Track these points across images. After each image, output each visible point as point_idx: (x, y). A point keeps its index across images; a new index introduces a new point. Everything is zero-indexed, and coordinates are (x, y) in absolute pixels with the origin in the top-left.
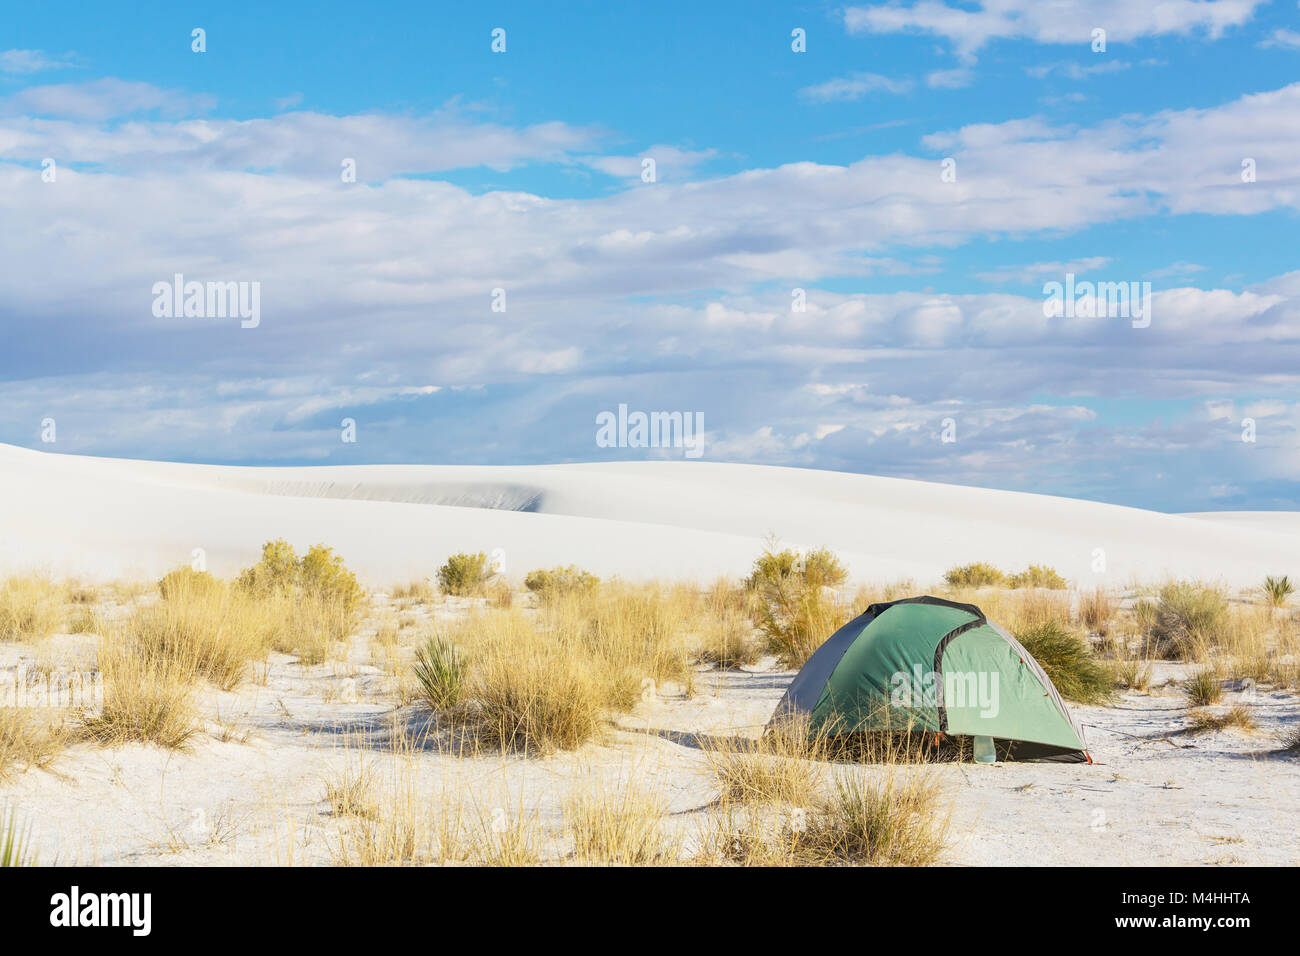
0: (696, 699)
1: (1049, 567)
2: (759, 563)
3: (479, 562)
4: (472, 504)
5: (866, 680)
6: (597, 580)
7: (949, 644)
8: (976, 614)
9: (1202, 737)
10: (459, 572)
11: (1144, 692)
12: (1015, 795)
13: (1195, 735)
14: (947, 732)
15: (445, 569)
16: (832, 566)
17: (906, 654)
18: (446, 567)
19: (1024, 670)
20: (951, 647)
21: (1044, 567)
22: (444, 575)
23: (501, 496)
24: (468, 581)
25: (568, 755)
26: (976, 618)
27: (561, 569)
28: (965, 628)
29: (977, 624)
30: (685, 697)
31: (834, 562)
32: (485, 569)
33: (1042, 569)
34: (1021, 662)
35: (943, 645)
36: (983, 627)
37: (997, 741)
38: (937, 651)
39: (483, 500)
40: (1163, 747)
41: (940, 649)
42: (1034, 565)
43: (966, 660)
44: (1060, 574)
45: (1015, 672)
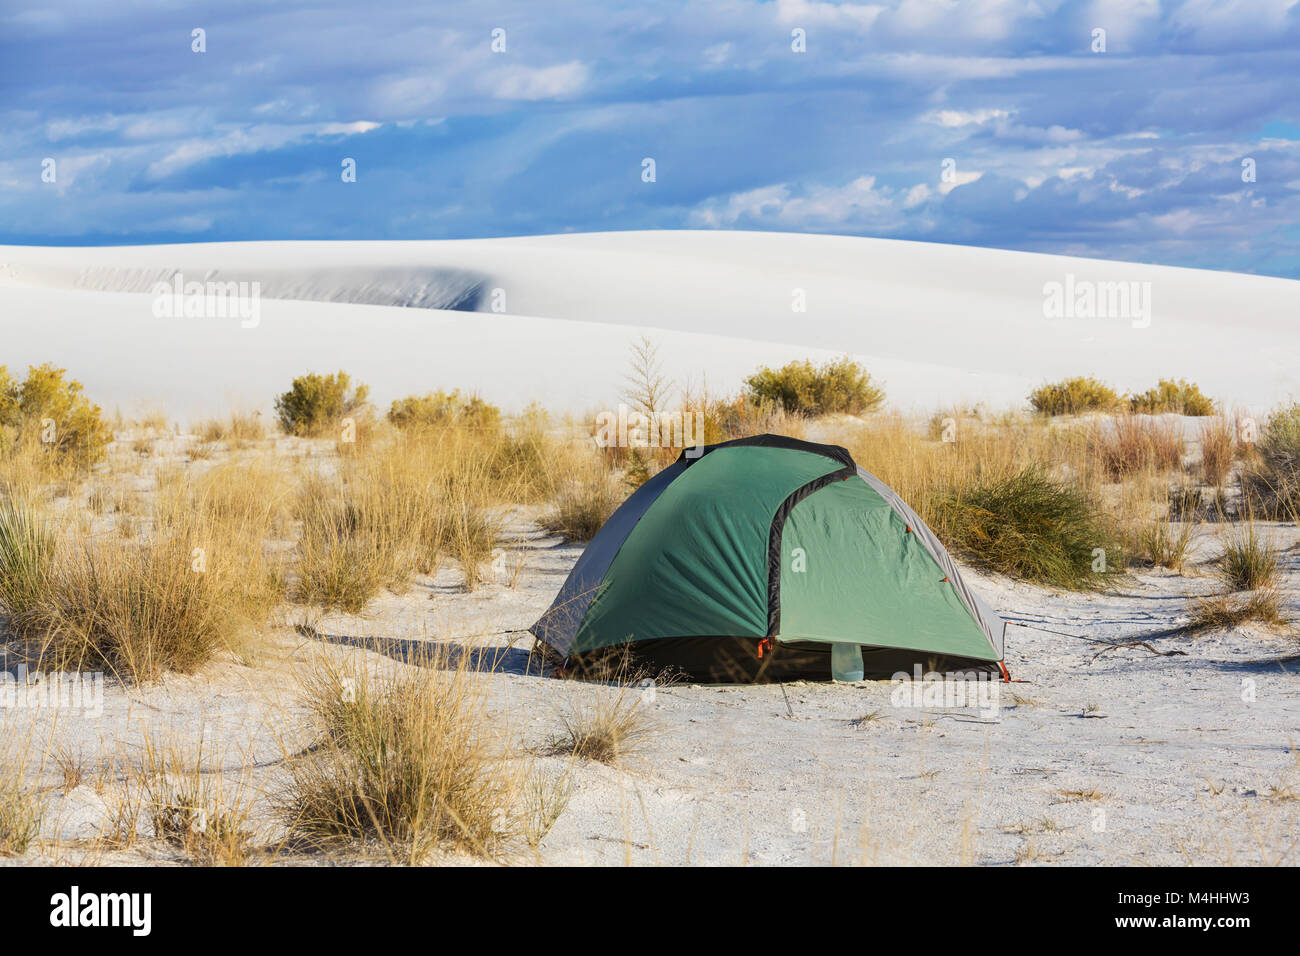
0: (479, 591)
1: (1190, 382)
2: (751, 382)
3: (338, 387)
4: (381, 300)
5: (666, 561)
6: (495, 412)
7: (797, 506)
8: (842, 461)
9: (1204, 638)
10: (307, 402)
11: (1175, 571)
12: (850, 731)
13: (1196, 636)
14: (779, 638)
15: (288, 398)
16: (859, 386)
17: (728, 522)
18: (290, 394)
19: (912, 543)
20: (800, 510)
21: (1182, 382)
22: (286, 407)
23: (424, 287)
24: (320, 415)
25: (182, 680)
26: (840, 466)
27: (441, 396)
28: (823, 481)
29: (841, 475)
30: (464, 588)
31: (863, 380)
32: (348, 395)
33: (1178, 386)
34: (908, 531)
35: (786, 508)
36: (851, 479)
37: (867, 651)
38: (776, 517)
39: (397, 293)
40: (1138, 654)
41: (782, 513)
42: (1168, 380)
43: (822, 530)
44: (1205, 392)
45: (897, 547)
